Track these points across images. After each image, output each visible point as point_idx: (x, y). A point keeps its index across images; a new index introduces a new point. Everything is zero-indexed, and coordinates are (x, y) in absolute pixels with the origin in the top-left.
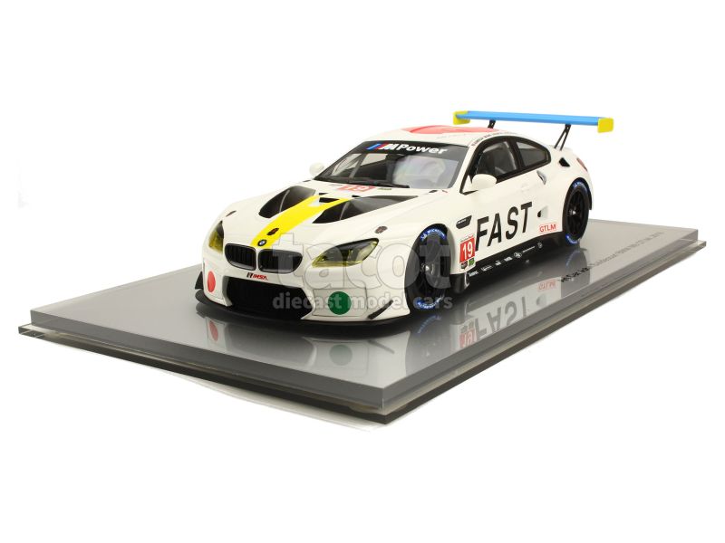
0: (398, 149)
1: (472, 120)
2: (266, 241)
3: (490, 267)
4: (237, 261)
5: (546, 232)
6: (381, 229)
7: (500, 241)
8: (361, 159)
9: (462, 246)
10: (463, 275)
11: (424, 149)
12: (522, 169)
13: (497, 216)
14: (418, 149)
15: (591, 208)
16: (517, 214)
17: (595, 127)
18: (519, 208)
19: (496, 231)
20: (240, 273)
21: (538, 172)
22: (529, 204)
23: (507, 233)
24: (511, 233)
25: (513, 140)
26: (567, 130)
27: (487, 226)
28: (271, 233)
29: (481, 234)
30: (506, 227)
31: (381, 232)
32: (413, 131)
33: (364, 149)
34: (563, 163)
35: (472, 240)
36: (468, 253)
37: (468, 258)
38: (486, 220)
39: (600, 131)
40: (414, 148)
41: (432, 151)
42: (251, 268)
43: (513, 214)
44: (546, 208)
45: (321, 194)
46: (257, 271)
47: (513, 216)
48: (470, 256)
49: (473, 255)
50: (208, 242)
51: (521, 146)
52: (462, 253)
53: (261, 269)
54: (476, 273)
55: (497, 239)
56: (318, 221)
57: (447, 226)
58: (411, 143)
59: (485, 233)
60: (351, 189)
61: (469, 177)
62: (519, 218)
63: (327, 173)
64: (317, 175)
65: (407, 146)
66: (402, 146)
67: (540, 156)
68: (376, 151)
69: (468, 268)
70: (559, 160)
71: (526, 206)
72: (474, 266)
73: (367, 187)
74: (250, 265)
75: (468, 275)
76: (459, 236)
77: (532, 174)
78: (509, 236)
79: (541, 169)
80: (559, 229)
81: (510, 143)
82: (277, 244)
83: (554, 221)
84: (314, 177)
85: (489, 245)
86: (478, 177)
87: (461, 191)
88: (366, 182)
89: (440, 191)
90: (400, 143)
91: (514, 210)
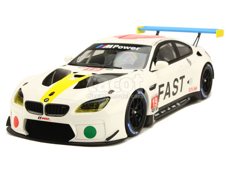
0: (114, 48)
1: (146, 31)
2: (48, 99)
3: (165, 111)
4: (32, 110)
5: (192, 92)
6: (111, 92)
7: (169, 97)
8: (92, 53)
9: (152, 100)
10: (152, 115)
11: (128, 48)
12: (179, 58)
13: (168, 83)
14: (125, 48)
15: (213, 78)
16: (178, 82)
17: (215, 35)
18: (179, 79)
19: (168, 91)
20: (34, 117)
21: (187, 60)
22: (183, 77)
23: (173, 92)
24: (175, 92)
25: (173, 42)
26: (199, 36)
27: (163, 89)
28: (51, 95)
29: (160, 93)
30: (173, 89)
31: (111, 93)
32: (120, 38)
33: (94, 48)
34: (199, 54)
35: (157, 97)
36: (155, 103)
37: (155, 106)
38: (162, 85)
39: (217, 36)
40: (122, 47)
41: (132, 48)
42: (41, 114)
43: (176, 82)
44: (192, 79)
45: (74, 73)
46: (44, 116)
47: (176, 83)
48: (156, 105)
49: (158, 105)
50: (13, 100)
51: (178, 45)
52: (152, 103)
53: (46, 115)
54: (158, 114)
55: (168, 96)
56: (76, 88)
57: (145, 89)
58: (120, 45)
59: (162, 92)
60: (91, 70)
61: (153, 63)
62: (178, 84)
63: (74, 61)
64: (69, 62)
65: (118, 46)
66: (115, 46)
67: (187, 50)
68: (101, 49)
69: (155, 112)
70: (196, 52)
71: (182, 78)
72: (158, 110)
73: (99, 69)
74: (40, 112)
75: (155, 116)
76: (151, 95)
77: (184, 60)
78: (174, 94)
79: (188, 58)
80: (198, 89)
81: (172, 44)
82: (54, 100)
83: (196, 86)
84: (68, 63)
85: (164, 99)
86: (158, 63)
87: (150, 70)
88: (97, 66)
89: (139, 70)
90: (114, 44)
91: (176, 80)
